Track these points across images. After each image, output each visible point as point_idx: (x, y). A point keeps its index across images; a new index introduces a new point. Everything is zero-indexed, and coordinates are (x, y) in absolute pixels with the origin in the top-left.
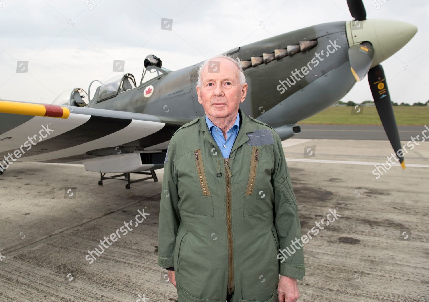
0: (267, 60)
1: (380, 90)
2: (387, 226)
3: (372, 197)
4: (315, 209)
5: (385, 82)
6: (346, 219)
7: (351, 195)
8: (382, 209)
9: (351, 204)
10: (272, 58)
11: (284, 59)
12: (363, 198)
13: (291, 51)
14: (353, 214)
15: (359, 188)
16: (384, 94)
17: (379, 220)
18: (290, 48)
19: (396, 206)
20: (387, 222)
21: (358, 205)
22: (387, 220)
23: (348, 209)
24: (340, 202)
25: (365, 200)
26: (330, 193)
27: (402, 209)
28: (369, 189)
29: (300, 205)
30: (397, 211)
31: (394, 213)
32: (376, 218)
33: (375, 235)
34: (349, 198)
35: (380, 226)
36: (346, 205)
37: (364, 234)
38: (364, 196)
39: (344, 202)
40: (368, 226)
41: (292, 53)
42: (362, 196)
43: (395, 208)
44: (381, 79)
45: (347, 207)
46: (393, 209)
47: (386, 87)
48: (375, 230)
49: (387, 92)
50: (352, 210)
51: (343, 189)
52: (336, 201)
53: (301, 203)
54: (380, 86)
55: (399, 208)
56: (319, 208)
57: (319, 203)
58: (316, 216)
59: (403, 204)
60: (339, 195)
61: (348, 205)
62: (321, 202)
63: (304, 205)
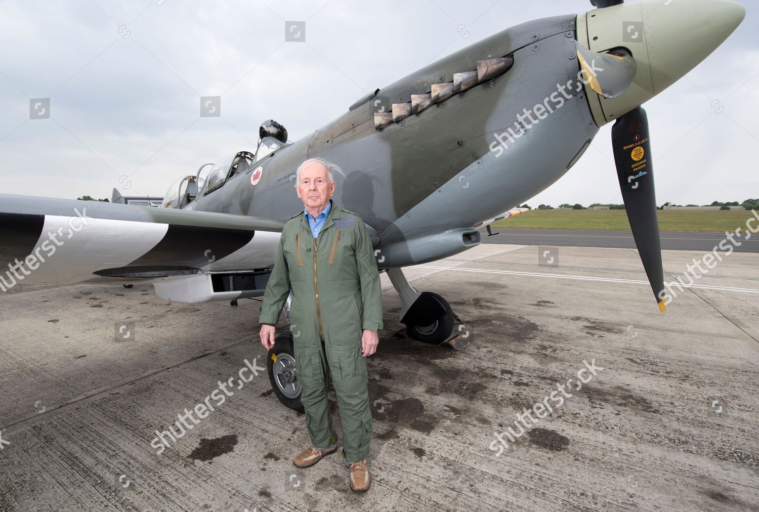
0: (417, 106)
1: (635, 162)
2: (619, 402)
3: (596, 337)
4: (506, 357)
5: (646, 147)
6: (549, 381)
7: (564, 331)
8: (611, 363)
9: (562, 350)
10: (428, 103)
11: (447, 102)
12: (582, 338)
13: (461, 83)
14: (563, 370)
15: (578, 319)
16: (643, 170)
17: (606, 387)
18: (458, 78)
19: (633, 357)
20: (619, 392)
21: (571, 352)
22: (619, 388)
23: (555, 359)
24: (546, 344)
25: (584, 341)
26: (533, 327)
27: (643, 363)
28: (592, 321)
29: (485, 347)
30: (635, 367)
31: (631, 371)
32: (601, 383)
33: (598, 427)
34: (560, 337)
35: (606, 401)
36: (555, 350)
37: (578, 421)
38: (584, 334)
39: (552, 344)
40: (586, 401)
41: (463, 88)
42: (580, 334)
43: (632, 360)
44: (640, 140)
45: (556, 355)
46: (629, 362)
47: (647, 156)
48: (598, 413)
49: (648, 167)
50: (562, 360)
51: (553, 320)
52: (540, 342)
53: (487, 345)
54: (636, 154)
55: (639, 361)
56: (511, 354)
57: (513, 346)
58: (504, 372)
59: (644, 352)
60: (546, 331)
61: (557, 352)
62: (516, 343)
63: (491, 347)
